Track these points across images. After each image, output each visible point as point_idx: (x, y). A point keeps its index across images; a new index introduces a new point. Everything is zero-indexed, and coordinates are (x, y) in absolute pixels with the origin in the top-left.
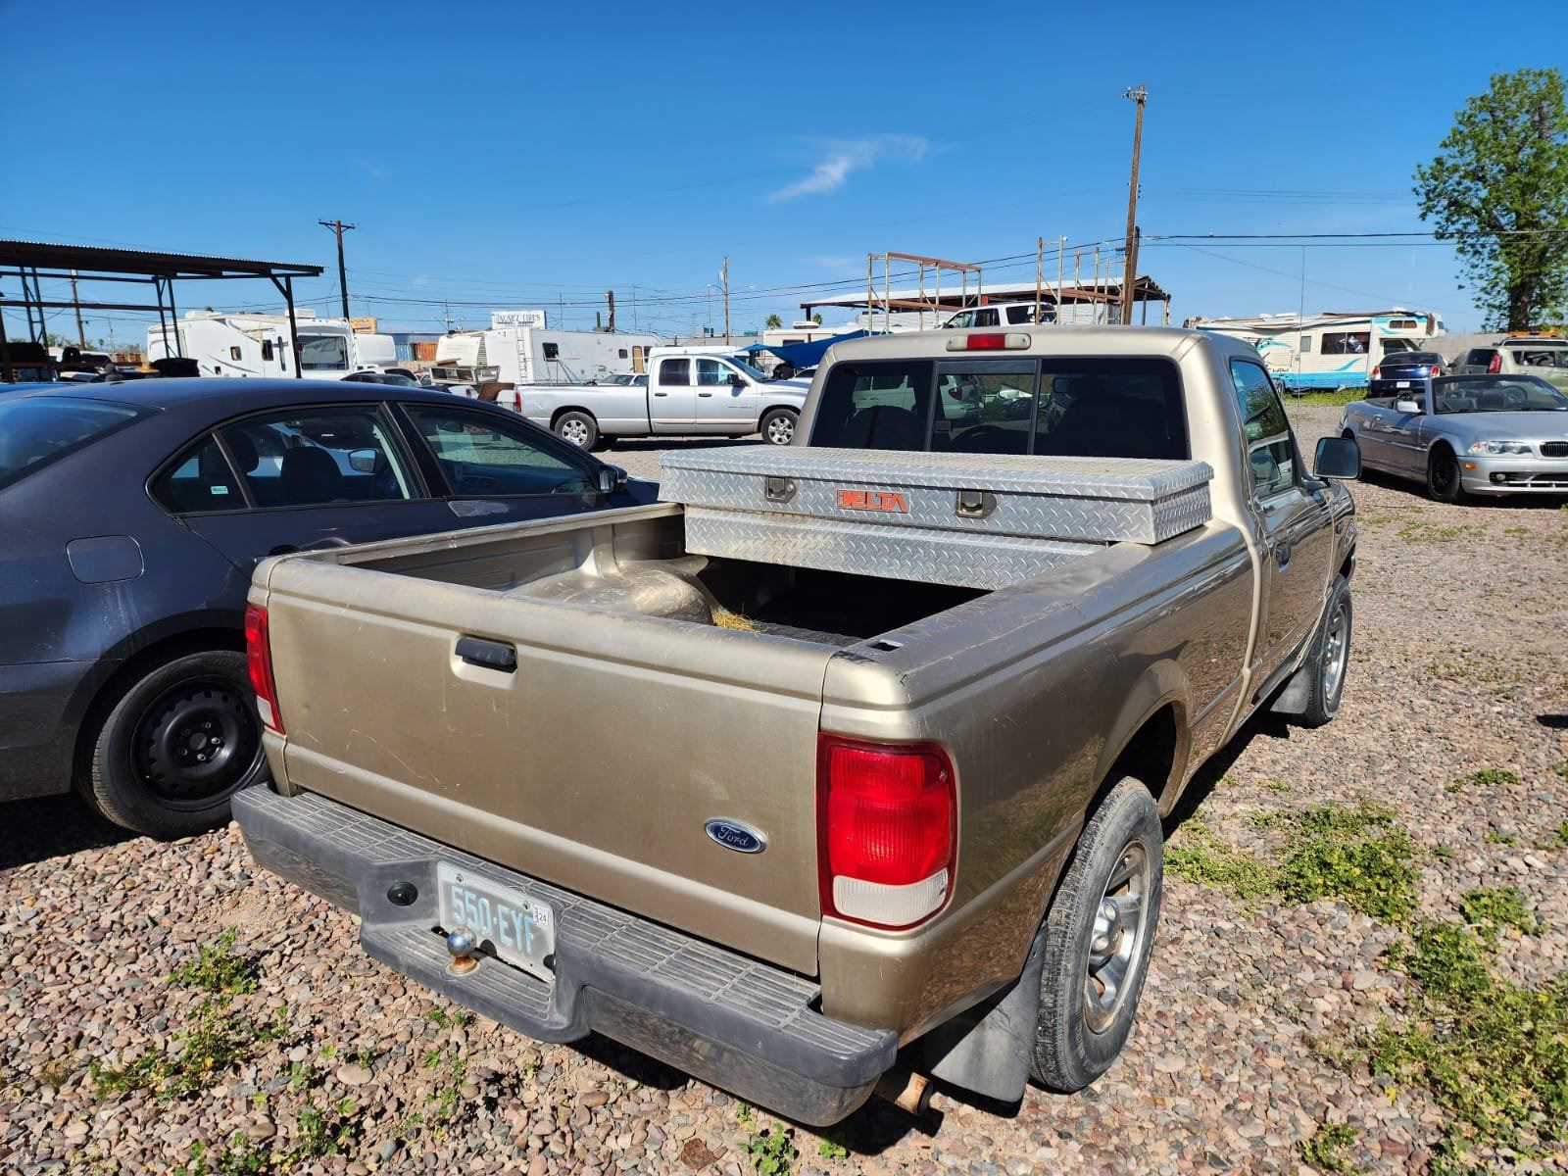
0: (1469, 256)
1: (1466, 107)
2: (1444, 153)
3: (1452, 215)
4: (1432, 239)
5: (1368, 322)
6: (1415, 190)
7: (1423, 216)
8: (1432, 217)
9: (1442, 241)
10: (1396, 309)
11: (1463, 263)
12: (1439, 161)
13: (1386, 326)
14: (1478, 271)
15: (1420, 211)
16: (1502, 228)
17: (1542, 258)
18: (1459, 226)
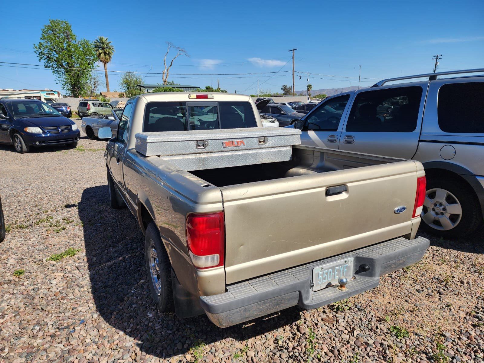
0: (57, 74)
1: (44, 28)
2: (42, 41)
3: (48, 61)
4: (43, 67)
5: (39, 93)
6: (35, 52)
7: (40, 60)
8: (42, 61)
9: (46, 68)
10: (46, 89)
11: (56, 76)
12: (41, 44)
13: (45, 94)
14: (60, 79)
15: (38, 59)
16: (64, 66)
17: (78, 77)
18: (51, 64)
